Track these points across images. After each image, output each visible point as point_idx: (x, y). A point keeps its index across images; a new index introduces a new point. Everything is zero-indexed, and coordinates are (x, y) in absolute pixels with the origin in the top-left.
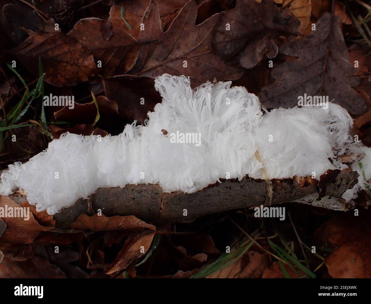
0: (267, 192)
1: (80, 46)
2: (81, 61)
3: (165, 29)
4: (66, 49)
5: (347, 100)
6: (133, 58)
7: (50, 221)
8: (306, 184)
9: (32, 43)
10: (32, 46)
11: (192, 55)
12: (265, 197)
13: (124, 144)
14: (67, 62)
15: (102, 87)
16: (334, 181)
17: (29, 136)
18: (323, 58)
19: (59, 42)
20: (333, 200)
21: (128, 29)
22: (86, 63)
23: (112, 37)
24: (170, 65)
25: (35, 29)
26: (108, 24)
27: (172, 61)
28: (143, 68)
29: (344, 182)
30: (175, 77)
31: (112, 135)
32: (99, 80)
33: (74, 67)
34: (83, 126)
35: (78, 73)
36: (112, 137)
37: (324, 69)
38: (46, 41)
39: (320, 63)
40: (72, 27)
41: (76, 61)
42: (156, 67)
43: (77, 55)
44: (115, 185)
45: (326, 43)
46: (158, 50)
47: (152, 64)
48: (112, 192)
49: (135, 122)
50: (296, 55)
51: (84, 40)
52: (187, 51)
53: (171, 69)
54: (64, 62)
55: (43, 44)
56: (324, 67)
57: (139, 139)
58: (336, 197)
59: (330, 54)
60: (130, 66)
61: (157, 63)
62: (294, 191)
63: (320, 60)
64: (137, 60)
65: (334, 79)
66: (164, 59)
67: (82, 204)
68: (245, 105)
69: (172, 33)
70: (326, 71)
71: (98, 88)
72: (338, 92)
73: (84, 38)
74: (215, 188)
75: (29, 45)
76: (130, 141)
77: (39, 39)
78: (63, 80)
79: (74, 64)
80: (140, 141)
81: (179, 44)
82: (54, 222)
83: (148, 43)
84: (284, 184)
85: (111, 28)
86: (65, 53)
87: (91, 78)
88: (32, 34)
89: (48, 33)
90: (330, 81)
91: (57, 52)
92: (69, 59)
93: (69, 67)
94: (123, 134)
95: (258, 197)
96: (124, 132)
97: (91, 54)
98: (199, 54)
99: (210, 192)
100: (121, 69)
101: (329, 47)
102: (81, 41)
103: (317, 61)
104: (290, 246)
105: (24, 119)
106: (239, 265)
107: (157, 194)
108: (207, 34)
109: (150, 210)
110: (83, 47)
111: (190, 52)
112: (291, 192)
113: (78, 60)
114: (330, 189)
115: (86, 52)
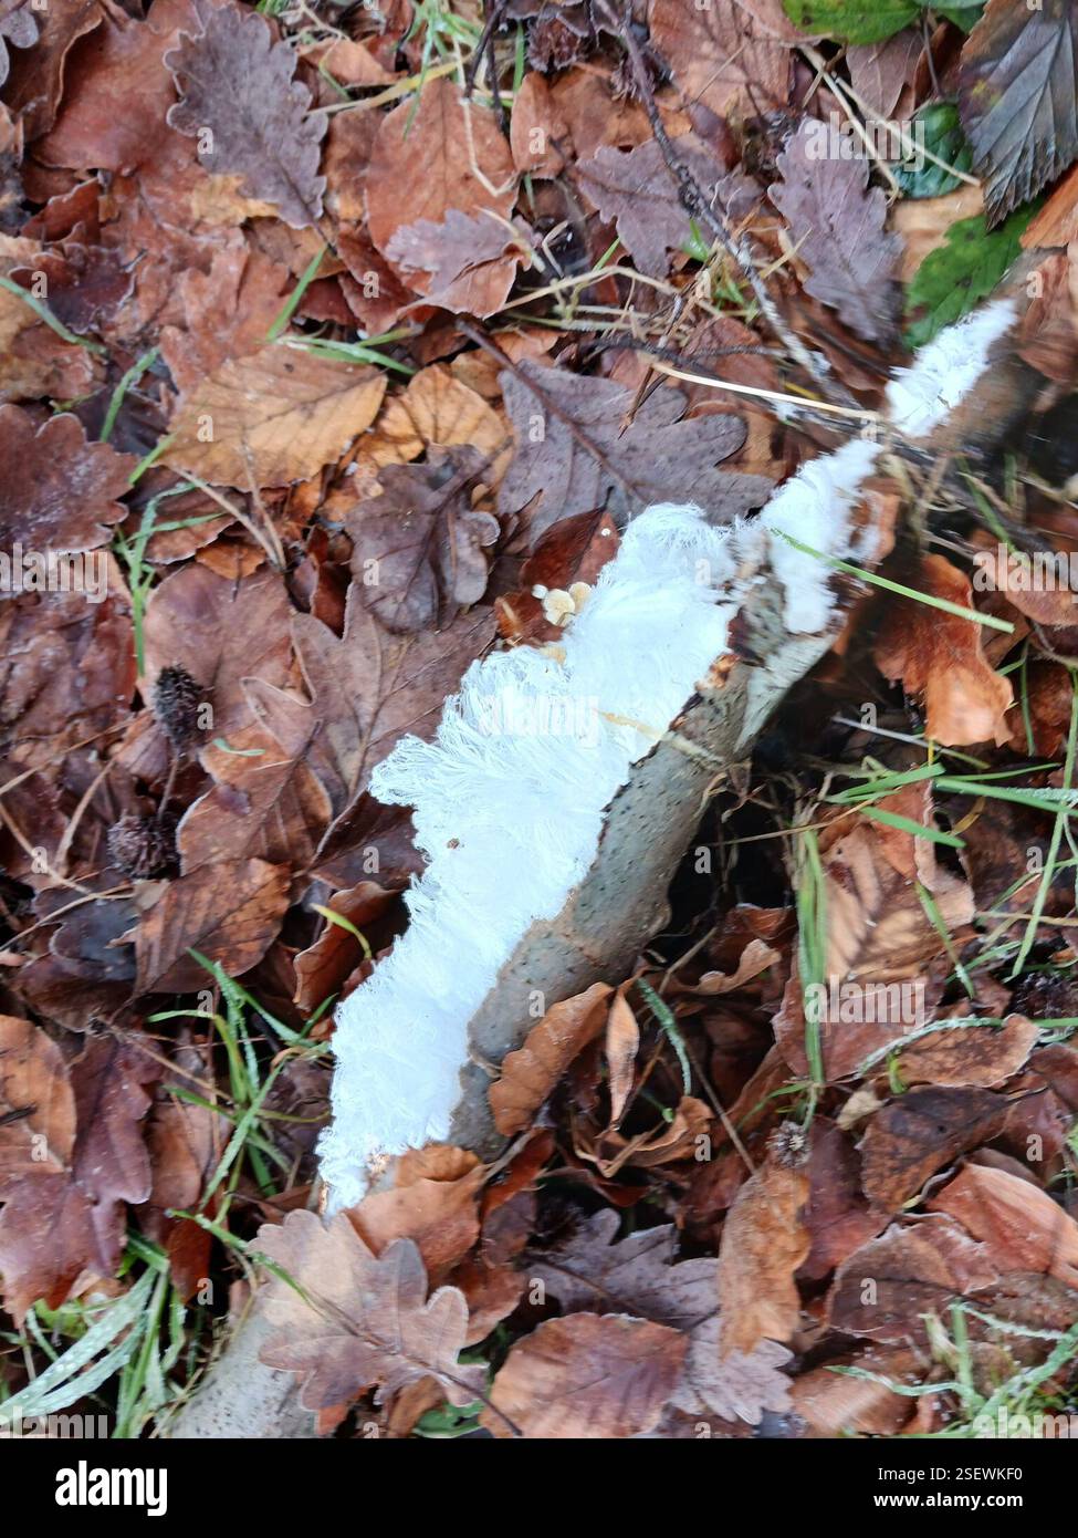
0: (684, 753)
1: (221, 870)
2: (245, 886)
3: (309, 697)
4: (205, 895)
5: (691, 450)
6: (314, 789)
7: (463, 1160)
8: (724, 675)
9: (150, 947)
10: (156, 951)
11: (388, 684)
12: (691, 761)
13: (429, 924)
14: (230, 912)
15: (321, 886)
16: (751, 629)
17: (300, 1090)
18: (576, 444)
19: (186, 898)
20: (789, 652)
21: (259, 758)
22: (257, 880)
23: (249, 799)
24: (377, 734)
25: (132, 922)
26: (222, 789)
27: (372, 725)
28: (346, 786)
29: (765, 612)
30: (391, 757)
31: (402, 934)
32: (306, 881)
33: (247, 906)
34: (355, 974)
35: (262, 910)
36: (406, 935)
37: (597, 457)
38: (166, 918)
39: (581, 456)
40: (179, 857)
41: (240, 896)
42: (363, 762)
43: (232, 886)
44: (483, 993)
45: (554, 418)
46: (336, 735)
47: (350, 766)
48: (490, 1008)
49: (413, 877)
50: (535, 491)
51: (218, 855)
52: (375, 687)
53: (386, 737)
54: (222, 919)
55: (167, 928)
56: (593, 452)
57: (440, 893)
58: (783, 643)
59: (578, 425)
60: (323, 806)
61: (357, 755)
62: (721, 705)
63: (575, 454)
64: (327, 786)
65: (633, 449)
66: (361, 736)
67: (472, 1075)
68: (521, 676)
69: (325, 691)
70: (604, 455)
71: (317, 894)
72: (662, 458)
73: (214, 850)
74: (610, 832)
75: (149, 953)
76: (433, 912)
77: (154, 928)
78: (255, 946)
79: (243, 902)
80: (445, 894)
81: (353, 693)
82: (471, 1157)
83: (310, 744)
84: (692, 713)
85: (234, 788)
86: (212, 903)
87: (291, 894)
88: (133, 935)
89: (154, 906)
90: (629, 459)
91: (199, 916)
92: (227, 907)
93: (240, 917)
94: (414, 917)
95: (681, 773)
96: (412, 911)
97: (249, 859)
98: (396, 671)
99: (610, 845)
100: (315, 827)
101: (565, 419)
102: (214, 860)
103: (573, 461)
104: (870, 769)
105: (264, 1070)
106: (843, 893)
107: (549, 935)
108: (370, 630)
109: (570, 970)
110: (227, 863)
111: (381, 682)
112: (718, 711)
113: (239, 890)
114: (758, 644)
115: (238, 865)
